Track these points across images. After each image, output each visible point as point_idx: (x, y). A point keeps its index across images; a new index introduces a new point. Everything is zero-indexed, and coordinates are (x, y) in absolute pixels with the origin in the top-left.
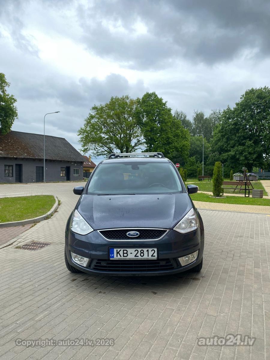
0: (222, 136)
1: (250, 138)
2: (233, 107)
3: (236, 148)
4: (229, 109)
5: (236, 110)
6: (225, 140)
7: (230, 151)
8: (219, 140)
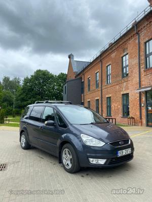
0: (24, 92)
1: (39, 94)
2: (30, 77)
3: (32, 99)
4: (27, 78)
5: (31, 79)
6: (25, 94)
7: (28, 100)
8: (22, 94)
